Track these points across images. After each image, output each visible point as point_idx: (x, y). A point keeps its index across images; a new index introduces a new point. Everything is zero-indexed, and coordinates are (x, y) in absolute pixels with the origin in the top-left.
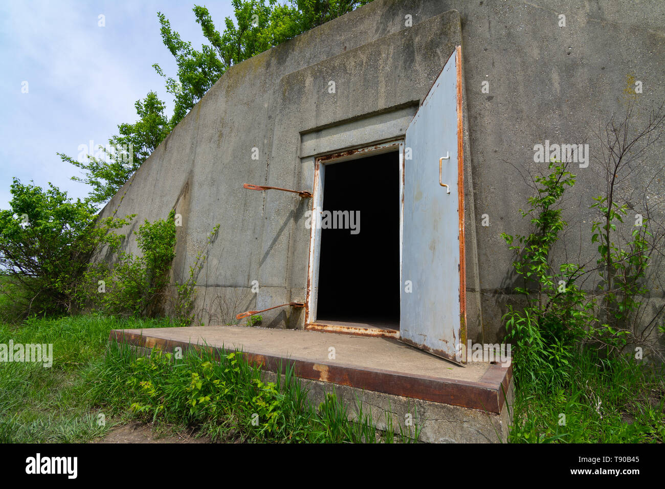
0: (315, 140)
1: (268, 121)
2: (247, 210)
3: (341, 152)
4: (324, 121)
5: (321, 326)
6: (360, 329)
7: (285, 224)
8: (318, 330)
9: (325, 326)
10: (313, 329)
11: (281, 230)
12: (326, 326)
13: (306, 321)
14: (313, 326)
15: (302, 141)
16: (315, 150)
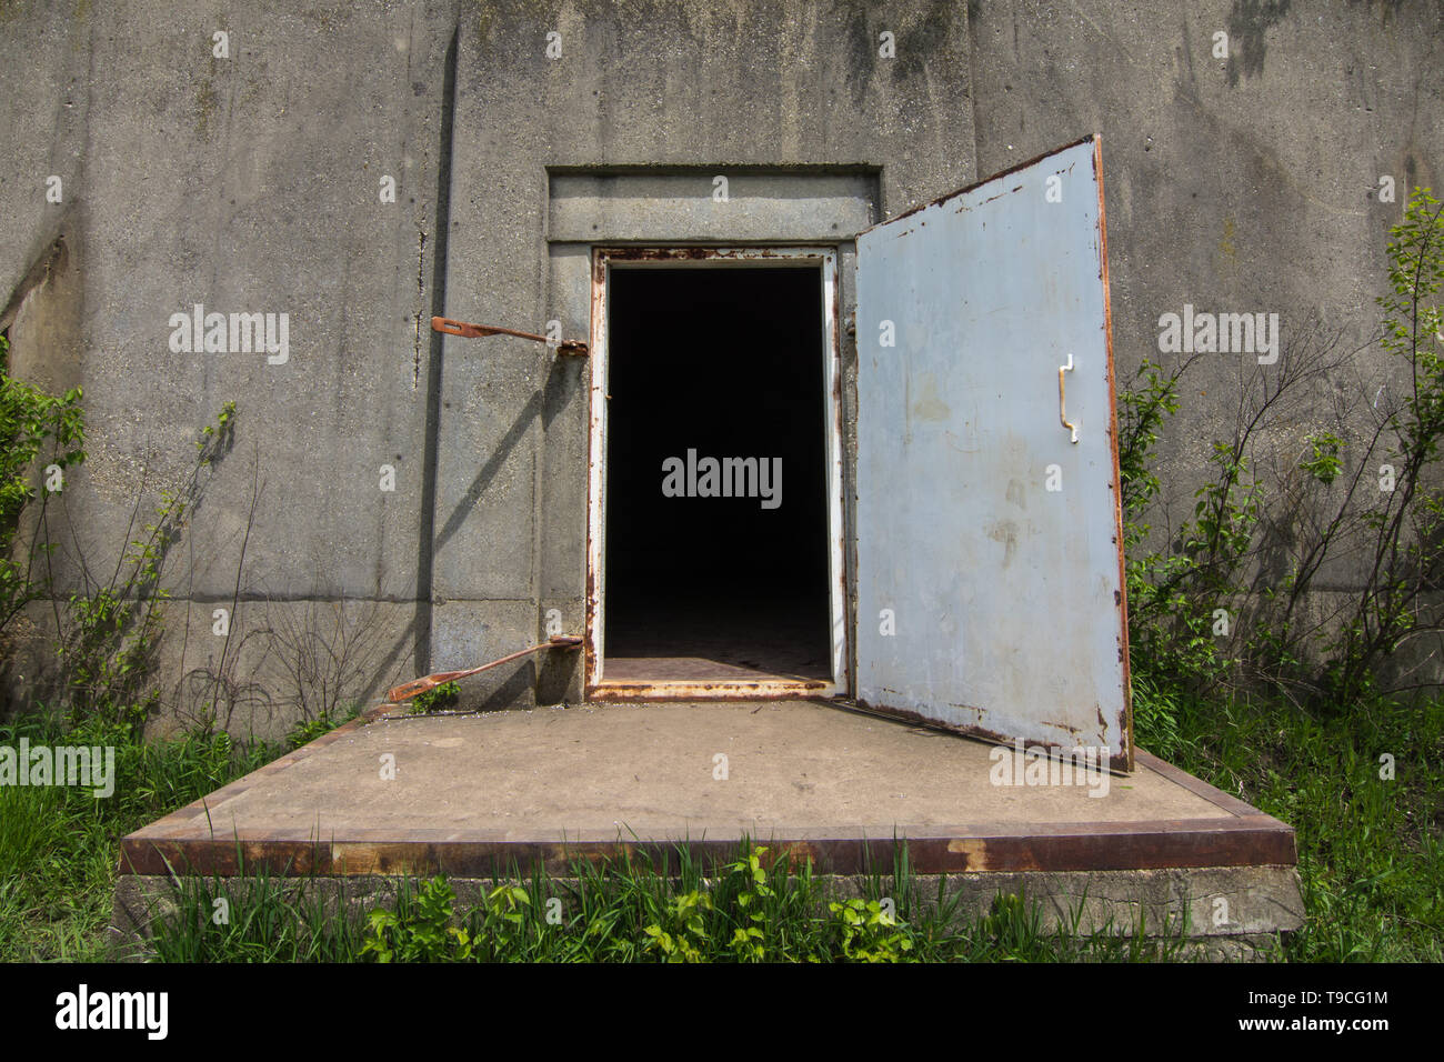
0: (595, 199)
1: (414, 98)
2: (352, 369)
3: (670, 248)
4: (625, 156)
5: (634, 687)
6: (738, 688)
7: (519, 428)
8: (625, 699)
9: (643, 687)
10: (612, 698)
11: (507, 444)
12: (649, 687)
13: (588, 679)
14: (609, 691)
15: (553, 194)
16: (595, 227)
